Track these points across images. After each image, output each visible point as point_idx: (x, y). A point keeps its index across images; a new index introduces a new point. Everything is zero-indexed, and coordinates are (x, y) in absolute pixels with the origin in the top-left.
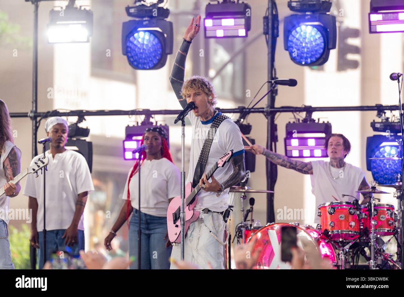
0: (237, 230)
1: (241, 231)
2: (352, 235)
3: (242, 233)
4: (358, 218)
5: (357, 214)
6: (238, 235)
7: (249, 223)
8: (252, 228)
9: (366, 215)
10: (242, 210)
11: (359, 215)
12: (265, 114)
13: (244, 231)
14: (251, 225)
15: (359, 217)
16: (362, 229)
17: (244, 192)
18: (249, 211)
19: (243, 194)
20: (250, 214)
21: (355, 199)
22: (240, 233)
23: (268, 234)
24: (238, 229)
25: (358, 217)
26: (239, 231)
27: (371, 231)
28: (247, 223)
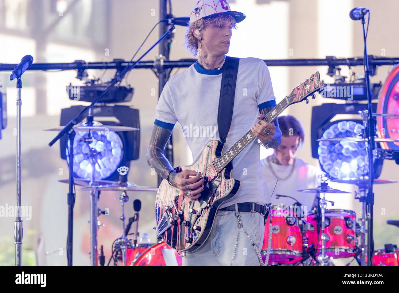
0: (114, 249)
1: (120, 250)
2: (291, 257)
3: (121, 253)
4: (300, 231)
5: (299, 225)
6: (116, 256)
7: (132, 238)
8: (137, 245)
9: (312, 226)
10: (122, 218)
11: (301, 227)
12: (156, 70)
13: (125, 250)
14: (135, 242)
15: (302, 229)
16: (306, 247)
17: (125, 191)
18: (132, 220)
19: (123, 194)
20: (134, 224)
21: (296, 202)
22: (119, 253)
23: (162, 255)
24: (115, 247)
25: (300, 229)
26: (117, 250)
27: (320, 251)
28: (129, 237)
